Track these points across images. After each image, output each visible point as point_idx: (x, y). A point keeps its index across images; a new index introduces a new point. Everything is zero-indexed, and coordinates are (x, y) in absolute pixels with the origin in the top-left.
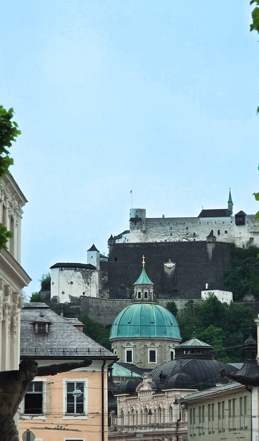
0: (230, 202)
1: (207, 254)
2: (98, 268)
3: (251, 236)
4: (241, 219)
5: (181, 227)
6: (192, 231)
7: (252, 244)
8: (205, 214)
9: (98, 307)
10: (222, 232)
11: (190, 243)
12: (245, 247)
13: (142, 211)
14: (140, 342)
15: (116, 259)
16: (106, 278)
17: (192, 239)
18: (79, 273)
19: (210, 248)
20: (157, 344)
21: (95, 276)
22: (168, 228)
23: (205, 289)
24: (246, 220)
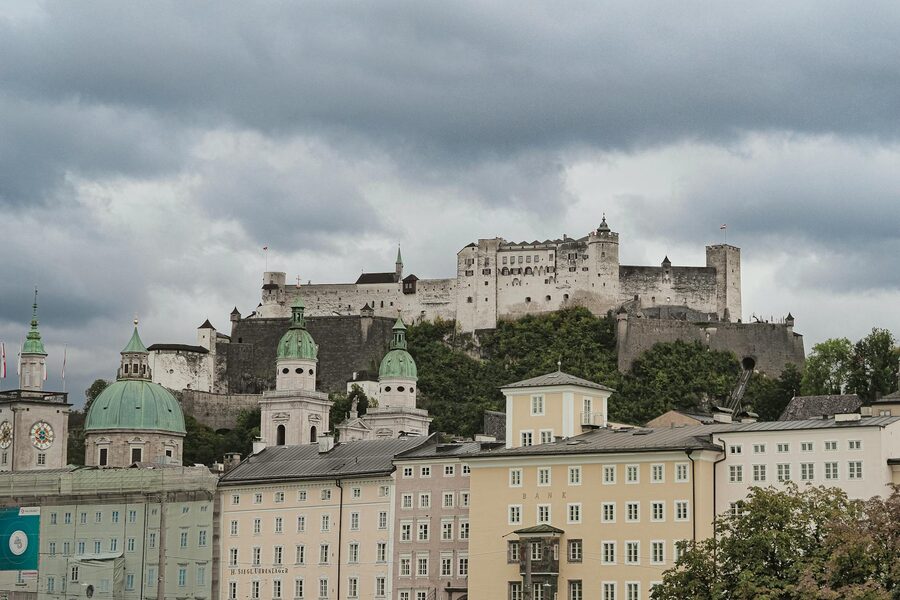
0: (399, 264)
1: (361, 333)
2: (214, 352)
3: (422, 308)
4: (410, 285)
5: (332, 296)
6: (345, 302)
7: (425, 319)
8: (366, 279)
9: (206, 405)
10: (387, 304)
11: (340, 319)
12: (415, 325)
13: (280, 275)
14: (119, 436)
15: (240, 341)
16: (224, 366)
17: (345, 313)
18: (182, 358)
19: (366, 324)
20: (144, 439)
21: (209, 362)
22: (314, 298)
23: (352, 380)
24: (417, 286)
